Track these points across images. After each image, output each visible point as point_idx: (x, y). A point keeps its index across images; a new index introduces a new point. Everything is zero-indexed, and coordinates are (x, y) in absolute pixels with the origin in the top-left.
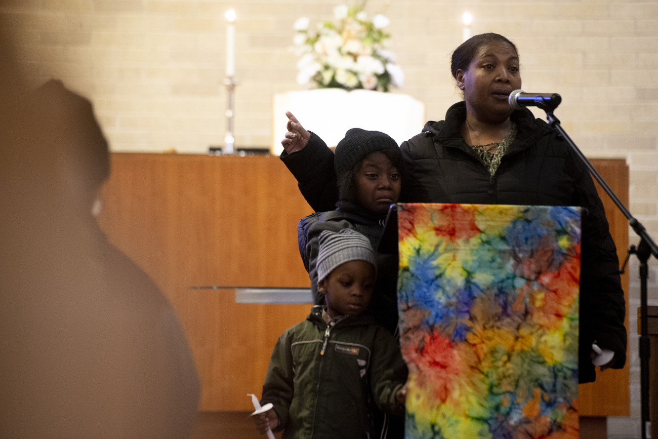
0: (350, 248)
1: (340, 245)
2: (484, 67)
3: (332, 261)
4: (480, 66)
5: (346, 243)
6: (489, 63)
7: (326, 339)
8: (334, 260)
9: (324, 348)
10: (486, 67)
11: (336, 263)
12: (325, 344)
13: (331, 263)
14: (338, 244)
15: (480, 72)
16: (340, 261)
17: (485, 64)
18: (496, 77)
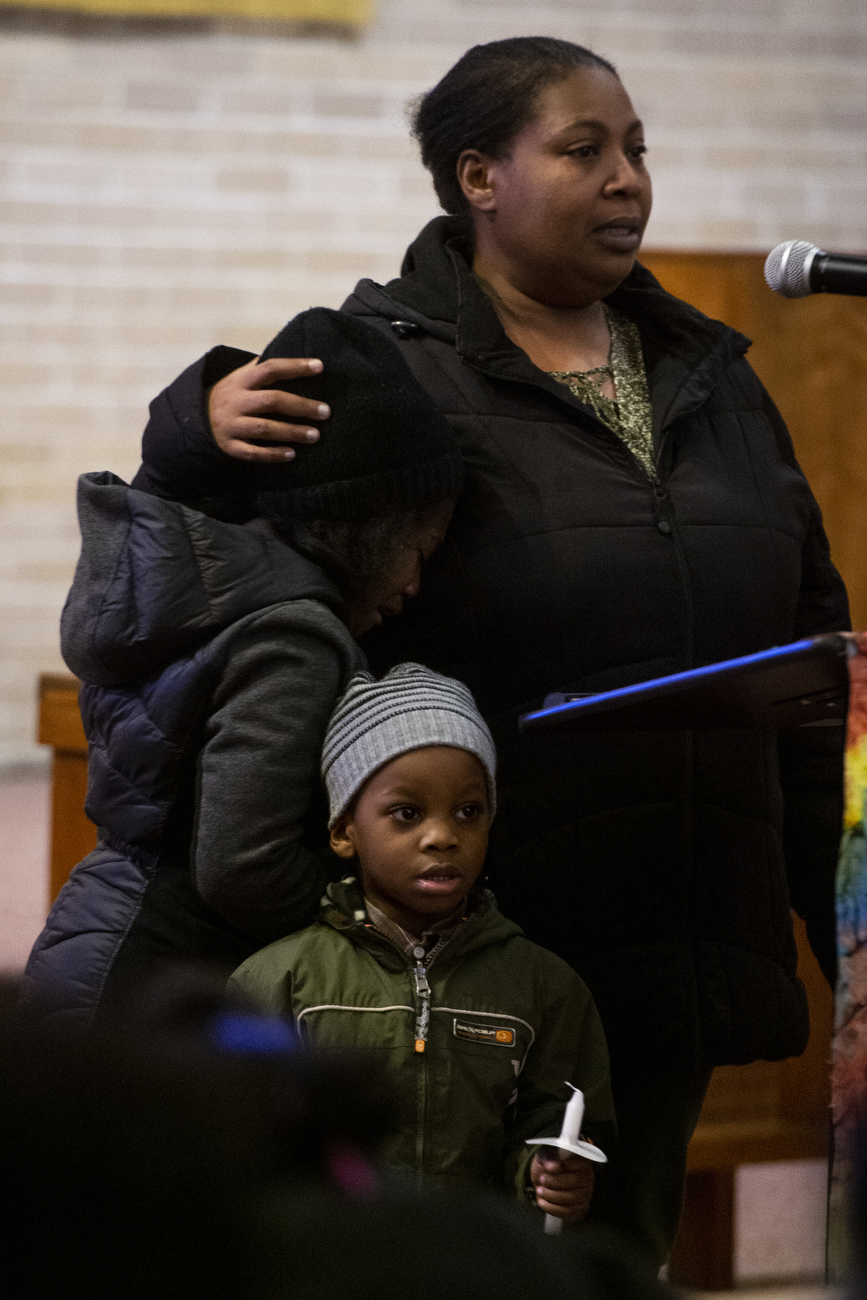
0: (404, 715)
1: (375, 710)
2: (570, 153)
3: (357, 759)
4: (559, 149)
5: (390, 703)
6: (585, 143)
7: (425, 1004)
8: (362, 757)
9: (422, 1030)
10: (577, 154)
11: (369, 761)
12: (423, 1019)
13: (354, 765)
14: (370, 708)
15: (557, 170)
16: (378, 756)
17: (573, 147)
18: (605, 183)
